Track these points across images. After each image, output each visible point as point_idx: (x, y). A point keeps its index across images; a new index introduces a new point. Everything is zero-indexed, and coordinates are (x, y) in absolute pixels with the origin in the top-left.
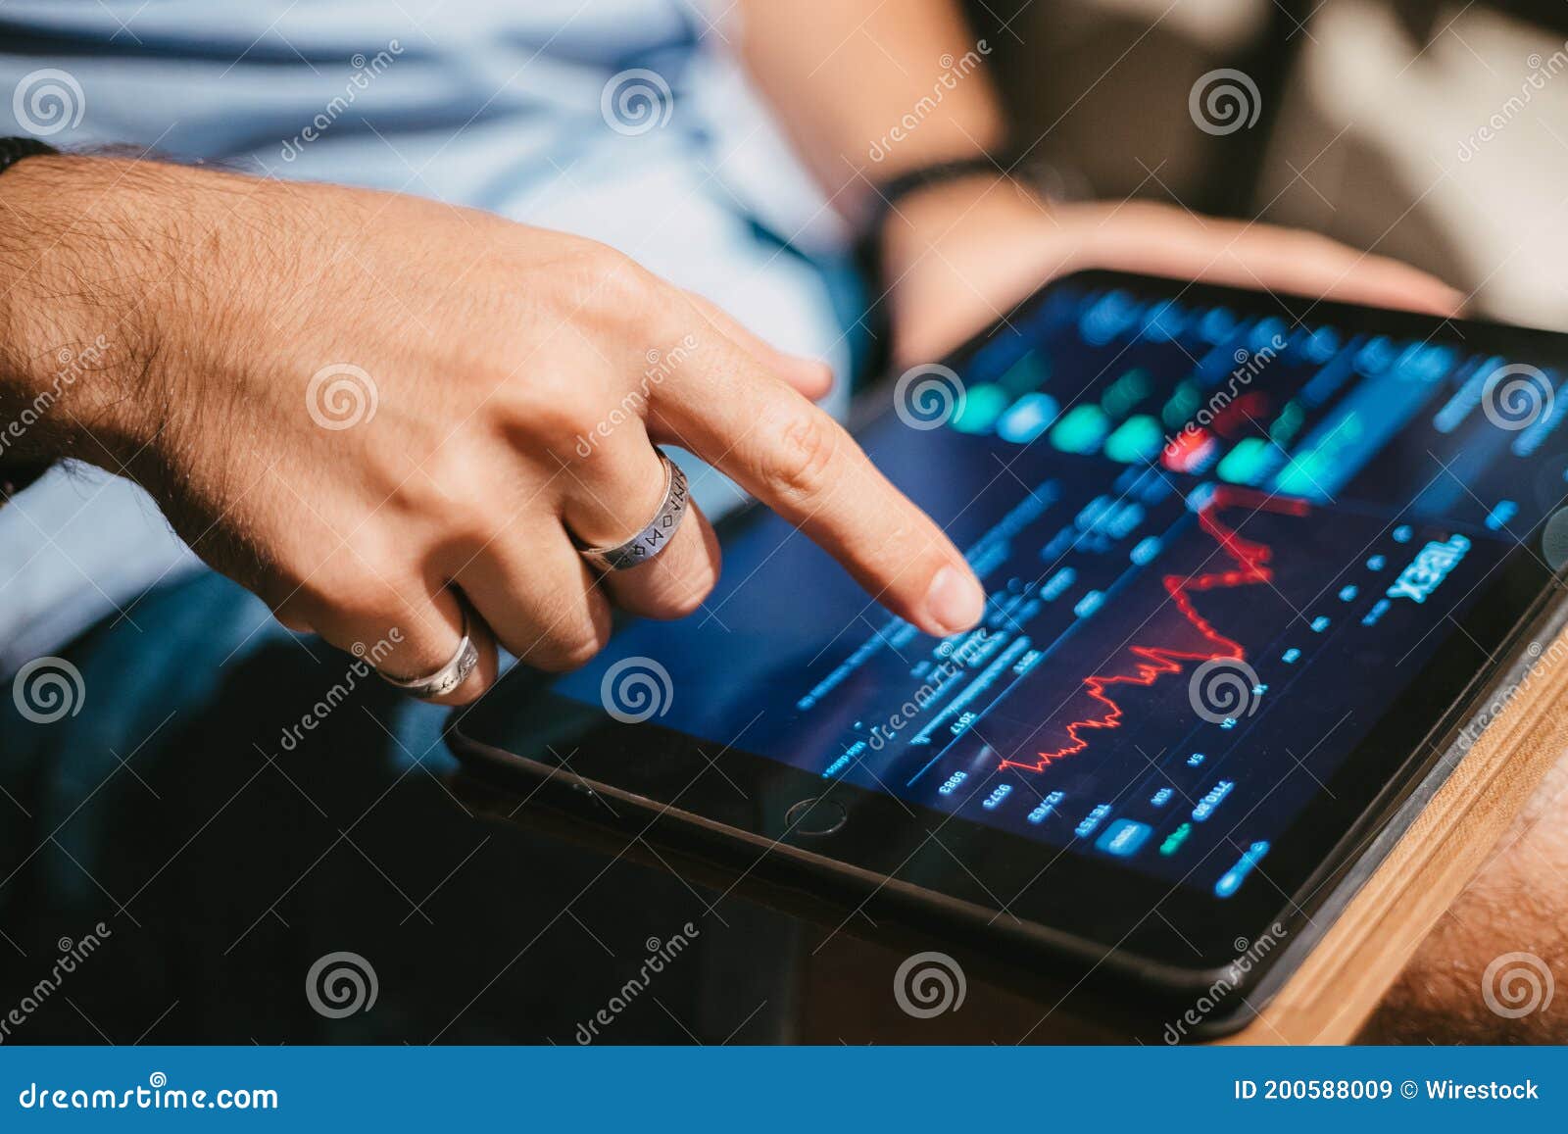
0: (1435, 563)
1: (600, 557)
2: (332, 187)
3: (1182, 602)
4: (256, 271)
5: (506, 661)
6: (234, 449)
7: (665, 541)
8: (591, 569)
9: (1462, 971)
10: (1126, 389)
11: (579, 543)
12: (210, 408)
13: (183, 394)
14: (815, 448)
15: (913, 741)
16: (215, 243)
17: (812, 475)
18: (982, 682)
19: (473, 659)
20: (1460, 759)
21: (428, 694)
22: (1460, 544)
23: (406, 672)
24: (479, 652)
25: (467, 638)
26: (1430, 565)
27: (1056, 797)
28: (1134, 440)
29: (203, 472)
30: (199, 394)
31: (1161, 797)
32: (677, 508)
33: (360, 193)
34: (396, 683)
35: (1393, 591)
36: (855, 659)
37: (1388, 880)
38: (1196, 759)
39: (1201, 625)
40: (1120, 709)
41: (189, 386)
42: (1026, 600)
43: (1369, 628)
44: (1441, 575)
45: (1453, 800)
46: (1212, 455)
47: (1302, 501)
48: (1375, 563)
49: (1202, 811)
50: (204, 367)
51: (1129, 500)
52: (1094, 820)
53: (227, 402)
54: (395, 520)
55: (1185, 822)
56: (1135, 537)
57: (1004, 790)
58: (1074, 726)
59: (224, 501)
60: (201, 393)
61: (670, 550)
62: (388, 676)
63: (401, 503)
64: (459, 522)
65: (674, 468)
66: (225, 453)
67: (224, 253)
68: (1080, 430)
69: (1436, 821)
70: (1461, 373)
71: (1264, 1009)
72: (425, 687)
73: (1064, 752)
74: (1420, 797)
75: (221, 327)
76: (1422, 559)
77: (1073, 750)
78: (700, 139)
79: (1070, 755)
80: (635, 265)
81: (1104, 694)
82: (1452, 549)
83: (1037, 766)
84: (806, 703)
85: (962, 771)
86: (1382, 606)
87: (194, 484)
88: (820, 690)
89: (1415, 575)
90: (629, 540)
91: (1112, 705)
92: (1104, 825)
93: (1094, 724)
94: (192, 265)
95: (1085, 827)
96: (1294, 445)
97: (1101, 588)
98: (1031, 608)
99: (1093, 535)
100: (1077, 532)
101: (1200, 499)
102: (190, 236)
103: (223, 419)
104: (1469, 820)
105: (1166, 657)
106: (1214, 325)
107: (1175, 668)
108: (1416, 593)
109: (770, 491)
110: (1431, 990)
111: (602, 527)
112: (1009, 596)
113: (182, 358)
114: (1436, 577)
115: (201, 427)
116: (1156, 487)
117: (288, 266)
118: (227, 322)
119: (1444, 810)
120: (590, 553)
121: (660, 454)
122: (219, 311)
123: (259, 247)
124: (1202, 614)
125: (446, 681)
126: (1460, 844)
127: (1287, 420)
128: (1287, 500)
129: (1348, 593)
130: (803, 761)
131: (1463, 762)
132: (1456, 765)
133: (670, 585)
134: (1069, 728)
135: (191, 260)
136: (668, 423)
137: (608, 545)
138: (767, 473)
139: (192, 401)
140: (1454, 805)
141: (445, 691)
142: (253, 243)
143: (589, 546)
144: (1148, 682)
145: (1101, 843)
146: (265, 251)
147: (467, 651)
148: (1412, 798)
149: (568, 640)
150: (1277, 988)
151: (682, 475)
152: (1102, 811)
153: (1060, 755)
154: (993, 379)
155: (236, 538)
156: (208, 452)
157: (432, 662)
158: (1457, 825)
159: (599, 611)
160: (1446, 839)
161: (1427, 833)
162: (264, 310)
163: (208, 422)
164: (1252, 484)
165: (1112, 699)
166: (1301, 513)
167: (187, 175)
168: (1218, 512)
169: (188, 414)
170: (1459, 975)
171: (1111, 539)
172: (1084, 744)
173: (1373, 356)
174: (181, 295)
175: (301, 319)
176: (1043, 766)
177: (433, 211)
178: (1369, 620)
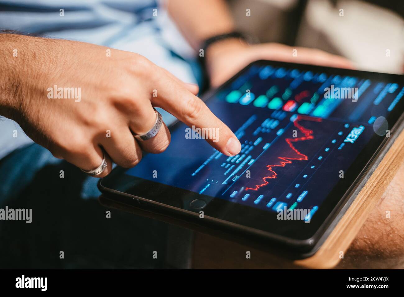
0: (356, 133)
1: (139, 137)
2: (65, 40)
3: (291, 145)
4: (46, 63)
5: (114, 166)
6: (41, 110)
7: (156, 132)
8: (137, 140)
9: (366, 239)
10: (272, 91)
11: (134, 134)
12: (34, 99)
13: (27, 95)
14: (196, 107)
15: (223, 183)
16: (34, 56)
17: (195, 114)
18: (240, 167)
19: (106, 165)
20: (365, 183)
21: (94, 175)
22: (362, 128)
23: (89, 169)
24: (107, 163)
25: (104, 160)
26: (355, 134)
27: (261, 197)
28: (275, 104)
29: (32, 117)
30: (31, 96)
31: (289, 196)
32: (160, 124)
33: (72, 42)
34: (86, 172)
35: (345, 141)
36: (206, 163)
37: (349, 215)
38: (297, 186)
39: (296, 151)
40: (276, 173)
41: (28, 93)
42: (250, 146)
43: (340, 150)
44: (358, 136)
45: (364, 194)
46: (296, 107)
47: (320, 118)
48: (340, 133)
49: (300, 199)
50: (32, 89)
51: (275, 119)
52: (272, 202)
53: (39, 97)
54: (85, 128)
55: (295, 202)
56: (277, 128)
57: (247, 195)
58: (265, 178)
59: (38, 124)
60: (32, 95)
61: (158, 135)
62: (84, 170)
63: (86, 123)
64: (102, 128)
65: (159, 113)
66: (39, 111)
67: (37, 58)
68: (261, 102)
69: (360, 200)
70: (359, 84)
71: (319, 250)
72: (93, 173)
73: (262, 185)
74: (356, 193)
75: (37, 78)
76: (352, 132)
77: (265, 184)
78: (158, 30)
79: (264, 186)
80: (147, 59)
81: (272, 170)
82: (360, 129)
83: (255, 189)
84: (193, 174)
85: (236, 191)
86: (343, 144)
87: (30, 120)
88: (197, 171)
89: (351, 136)
90: (147, 132)
91: (274, 172)
92: (274, 204)
93: (270, 177)
94: (28, 61)
95: (269, 204)
96: (317, 104)
97: (269, 142)
98: (251, 148)
99: (266, 128)
100: (262, 128)
101: (294, 118)
102: (27, 54)
103: (38, 102)
104: (369, 199)
105: (288, 160)
106: (294, 74)
107: (290, 162)
108: (352, 141)
109: (184, 119)
110: (358, 244)
111: (140, 128)
112: (246, 145)
113: (26, 86)
114: (356, 137)
115: (32, 104)
116: (282, 116)
117: (54, 61)
118: (38, 76)
119: (362, 197)
120: (137, 136)
121: (155, 110)
122: (36, 73)
123: (46, 56)
124: (296, 148)
125: (99, 171)
126: (367, 205)
127: (315, 98)
128: (317, 118)
129: (334, 141)
130: (194, 190)
131: (366, 184)
132: (364, 185)
133: (158, 144)
134: (263, 179)
135: (28, 60)
136: (157, 101)
137: (141, 134)
138: (184, 114)
139: (29, 98)
140: (364, 195)
141: (99, 174)
142: (45, 55)
143: (136, 134)
144: (283, 166)
145: (274, 208)
146: (48, 57)
147: (104, 163)
148: (354, 194)
149: (131, 160)
150: (321, 244)
151: (161, 115)
152: (273, 200)
153: (261, 186)
154: (237, 89)
155: (42, 134)
156: (34, 111)
157: (95, 166)
158: (366, 200)
159: (139, 152)
160: (363, 204)
161: (358, 203)
162: (48, 73)
163: (34, 103)
164: (307, 114)
165: (274, 171)
166: (320, 121)
167: (26, 38)
168: (298, 121)
169: (28, 101)
170: (365, 240)
171: (271, 130)
172: (268, 183)
173: (336, 80)
174: (26, 69)
175: (58, 75)
176: (257, 189)
177: (92, 46)
178: (340, 148)
